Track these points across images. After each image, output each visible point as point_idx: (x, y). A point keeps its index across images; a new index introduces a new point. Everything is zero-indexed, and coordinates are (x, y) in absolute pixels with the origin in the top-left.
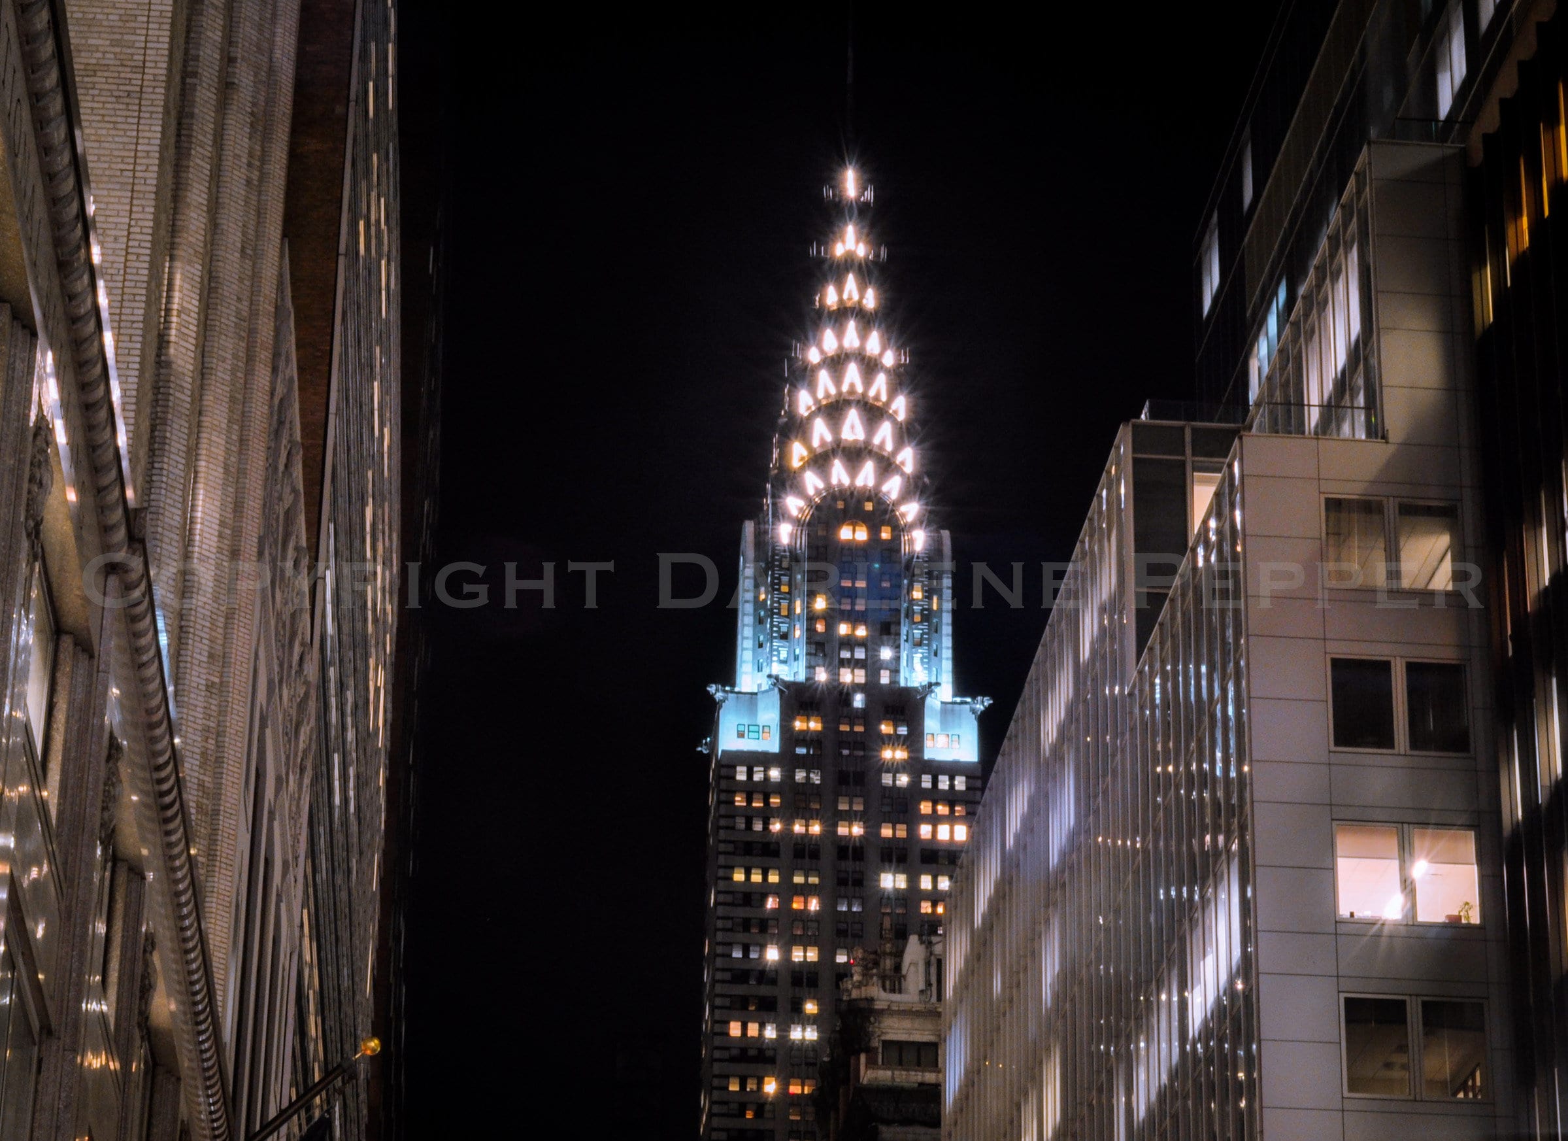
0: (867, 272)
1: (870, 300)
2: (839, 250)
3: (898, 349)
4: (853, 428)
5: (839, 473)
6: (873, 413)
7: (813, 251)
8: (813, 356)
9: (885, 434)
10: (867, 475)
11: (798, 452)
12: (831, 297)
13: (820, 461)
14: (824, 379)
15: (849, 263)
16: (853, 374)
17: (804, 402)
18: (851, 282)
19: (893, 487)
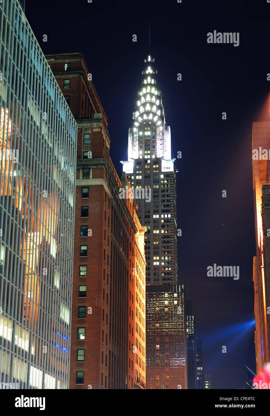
0: (153, 76)
1: (153, 82)
2: (147, 72)
3: (158, 91)
4: (148, 107)
5: (145, 117)
6: (152, 104)
7: (143, 73)
8: (141, 94)
9: (154, 108)
10: (151, 117)
11: (137, 114)
12: (145, 82)
13: (141, 115)
14: (143, 99)
15: (149, 74)
16: (148, 97)
17: (139, 103)
18: (149, 78)
19: (156, 119)
